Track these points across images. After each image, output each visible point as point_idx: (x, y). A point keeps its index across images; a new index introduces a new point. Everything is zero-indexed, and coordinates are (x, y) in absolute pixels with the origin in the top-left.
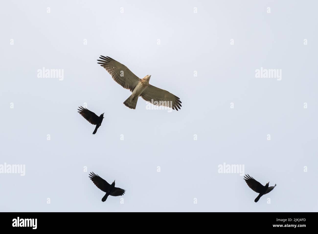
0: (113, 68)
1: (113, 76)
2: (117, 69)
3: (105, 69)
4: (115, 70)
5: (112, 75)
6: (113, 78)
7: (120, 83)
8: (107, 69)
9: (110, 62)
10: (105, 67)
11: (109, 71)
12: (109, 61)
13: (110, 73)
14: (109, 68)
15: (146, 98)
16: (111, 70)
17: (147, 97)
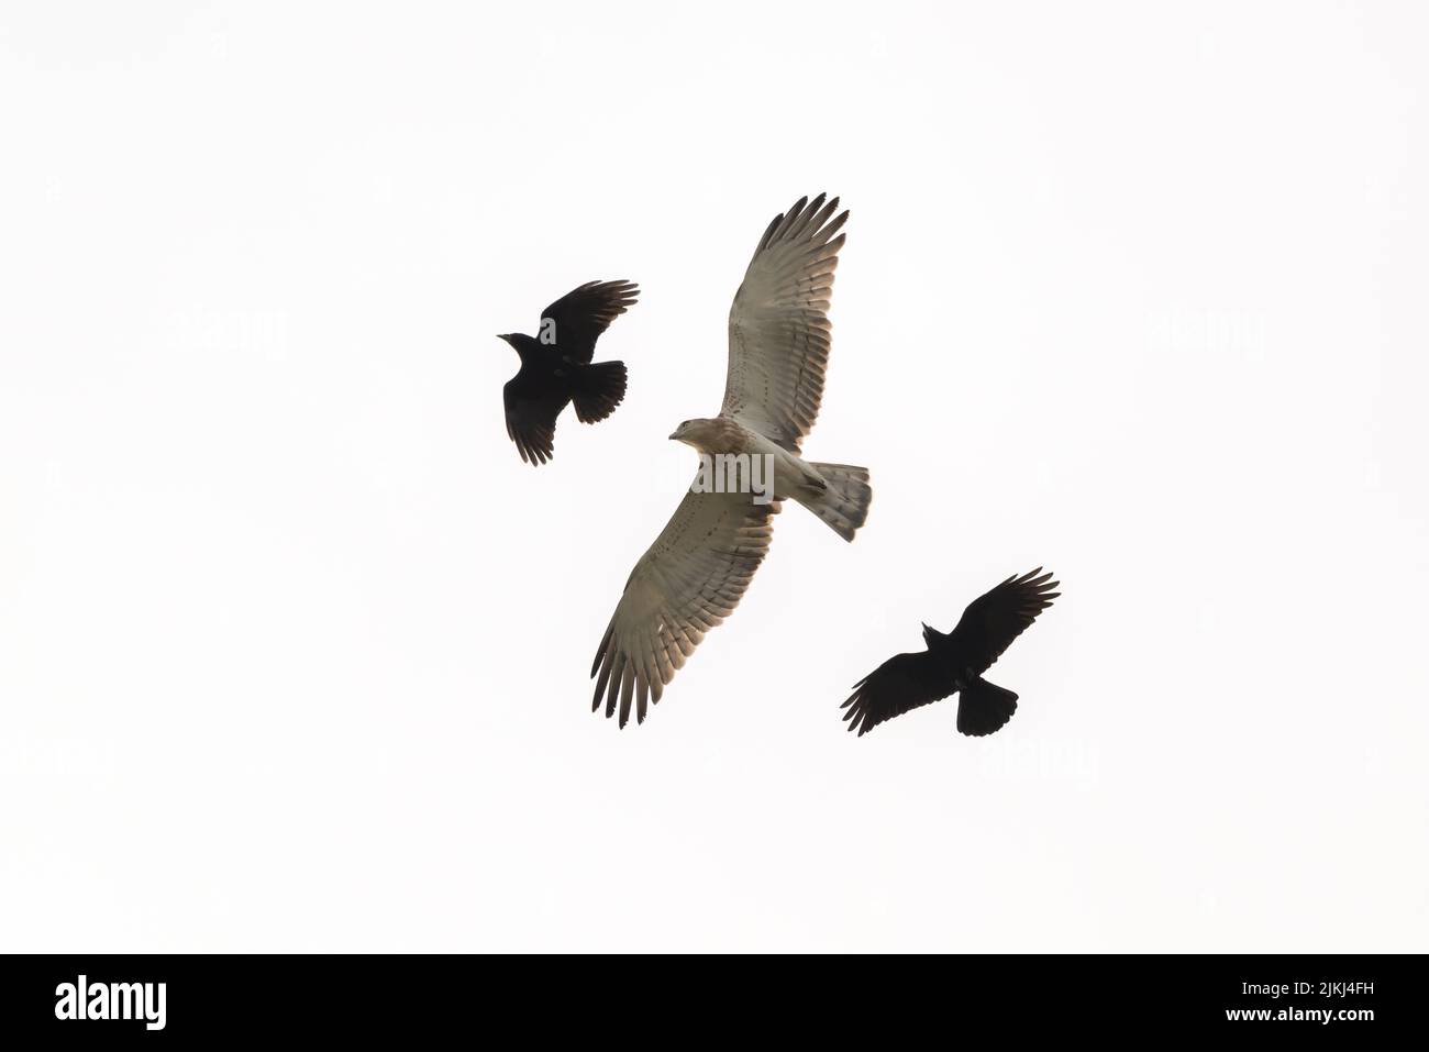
0: (662, 634)
1: (711, 624)
2: (664, 610)
3: (677, 673)
4: (675, 617)
5: (704, 631)
6: (718, 623)
7: (742, 579)
8: (677, 664)
9: (628, 654)
10: (666, 678)
11: (686, 652)
12: (624, 658)
13: (695, 641)
14: (667, 656)
15: (809, 408)
16: (677, 640)
17: (796, 403)
